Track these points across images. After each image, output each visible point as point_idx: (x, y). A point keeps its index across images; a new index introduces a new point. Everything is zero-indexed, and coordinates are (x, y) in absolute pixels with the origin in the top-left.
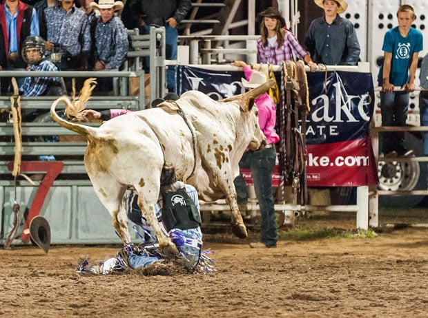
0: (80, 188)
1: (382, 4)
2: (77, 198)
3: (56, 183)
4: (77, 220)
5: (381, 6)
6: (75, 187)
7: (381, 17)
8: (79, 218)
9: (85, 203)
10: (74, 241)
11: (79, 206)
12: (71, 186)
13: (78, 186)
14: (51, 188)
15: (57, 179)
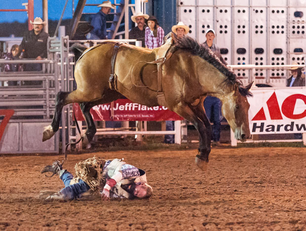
0: (24, 124)
1: (204, 20)
2: (22, 129)
3: (11, 121)
4: (22, 141)
5: (203, 21)
6: (21, 123)
7: (203, 27)
8: (23, 139)
9: (26, 131)
10: (20, 152)
11: (23, 133)
12: (19, 123)
13: (22, 122)
14: (8, 124)
15: (11, 119)
